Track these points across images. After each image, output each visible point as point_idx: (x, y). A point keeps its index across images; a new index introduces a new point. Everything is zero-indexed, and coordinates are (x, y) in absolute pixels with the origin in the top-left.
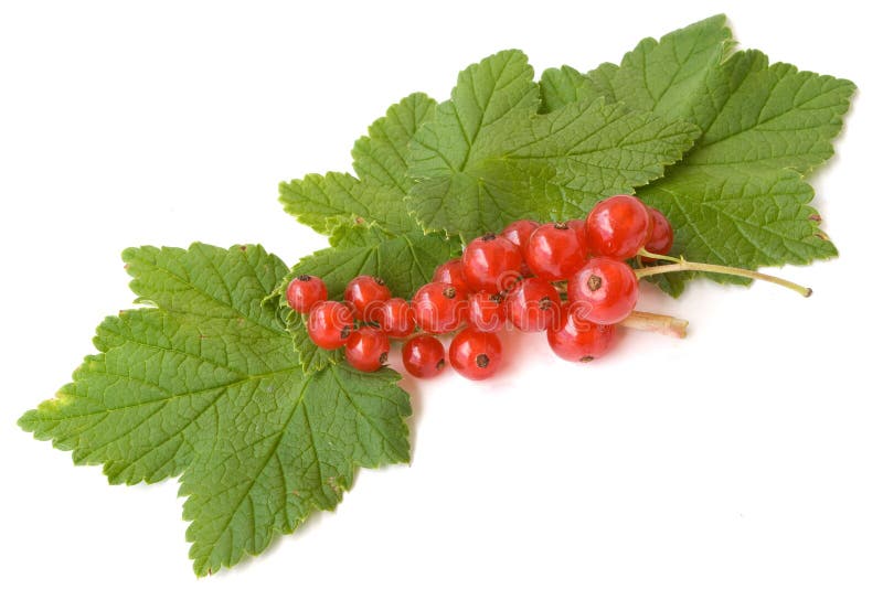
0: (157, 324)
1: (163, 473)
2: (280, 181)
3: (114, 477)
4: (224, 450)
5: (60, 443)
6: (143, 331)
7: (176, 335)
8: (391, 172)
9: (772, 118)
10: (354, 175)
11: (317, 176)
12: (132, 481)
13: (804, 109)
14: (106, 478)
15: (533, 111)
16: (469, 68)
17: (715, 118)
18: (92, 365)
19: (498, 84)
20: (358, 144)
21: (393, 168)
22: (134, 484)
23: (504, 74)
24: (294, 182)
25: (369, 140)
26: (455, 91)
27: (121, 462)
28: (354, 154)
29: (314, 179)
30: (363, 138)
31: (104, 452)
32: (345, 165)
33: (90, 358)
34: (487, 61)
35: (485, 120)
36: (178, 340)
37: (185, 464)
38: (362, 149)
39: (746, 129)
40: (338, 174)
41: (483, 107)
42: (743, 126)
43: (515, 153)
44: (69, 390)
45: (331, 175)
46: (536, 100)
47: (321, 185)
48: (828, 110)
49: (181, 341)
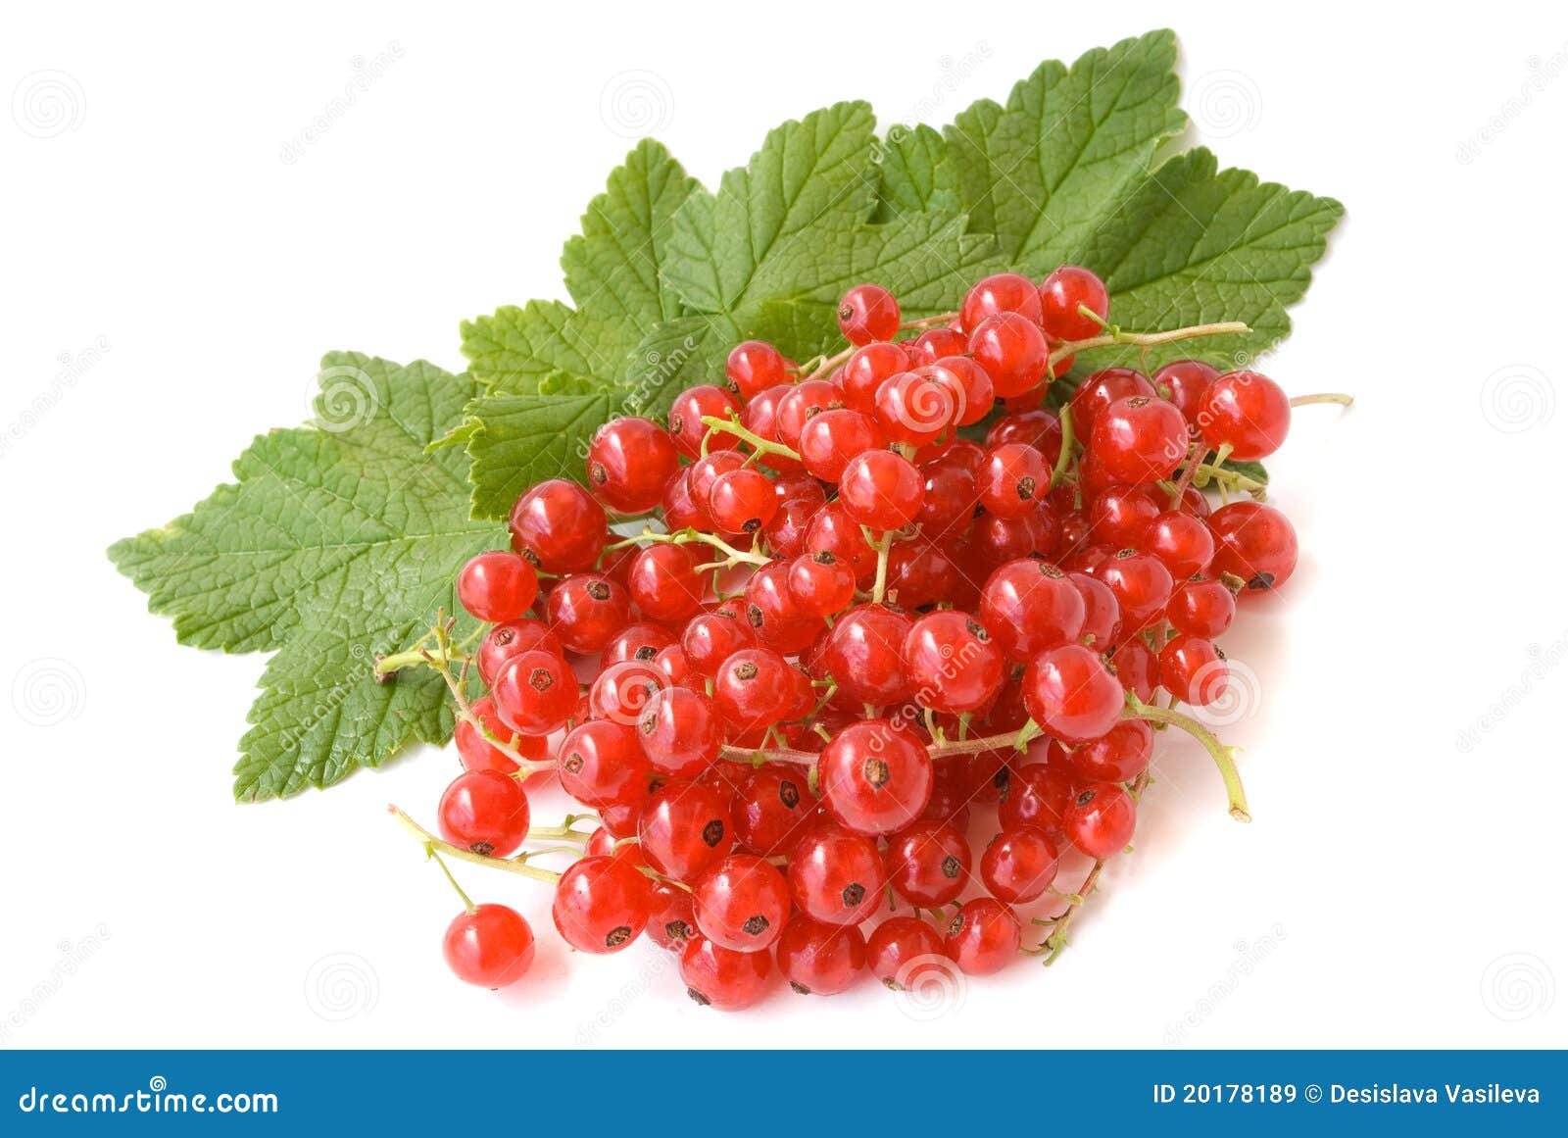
0: (311, 451)
1: (252, 643)
2: (462, 318)
3: (184, 636)
4: (334, 632)
5: (143, 581)
6: (295, 458)
7: (331, 471)
8: (619, 292)
9: (1210, 258)
10: (570, 302)
11: (513, 309)
12: (208, 644)
13: (1260, 248)
14: (175, 633)
15: (861, 218)
16: (785, 125)
17: (1126, 254)
18: (223, 495)
19: (821, 163)
20: (568, 248)
21: (623, 285)
22: (209, 649)
23: (834, 146)
24: (481, 320)
25: (584, 241)
26: (755, 159)
27: (204, 618)
28: (566, 263)
29: (508, 314)
30: (575, 238)
31: (188, 602)
32: (553, 287)
33: (222, 488)
34: (814, 118)
35: (788, 224)
36: (331, 477)
37: (281, 641)
38: (576, 255)
39: (1171, 274)
40: (544, 303)
41: (788, 202)
42: (1166, 269)
43: (814, 293)
44: (185, 523)
45: (534, 305)
46: (869, 200)
47: (518, 323)
48: (1292, 252)
49: (334, 479)
